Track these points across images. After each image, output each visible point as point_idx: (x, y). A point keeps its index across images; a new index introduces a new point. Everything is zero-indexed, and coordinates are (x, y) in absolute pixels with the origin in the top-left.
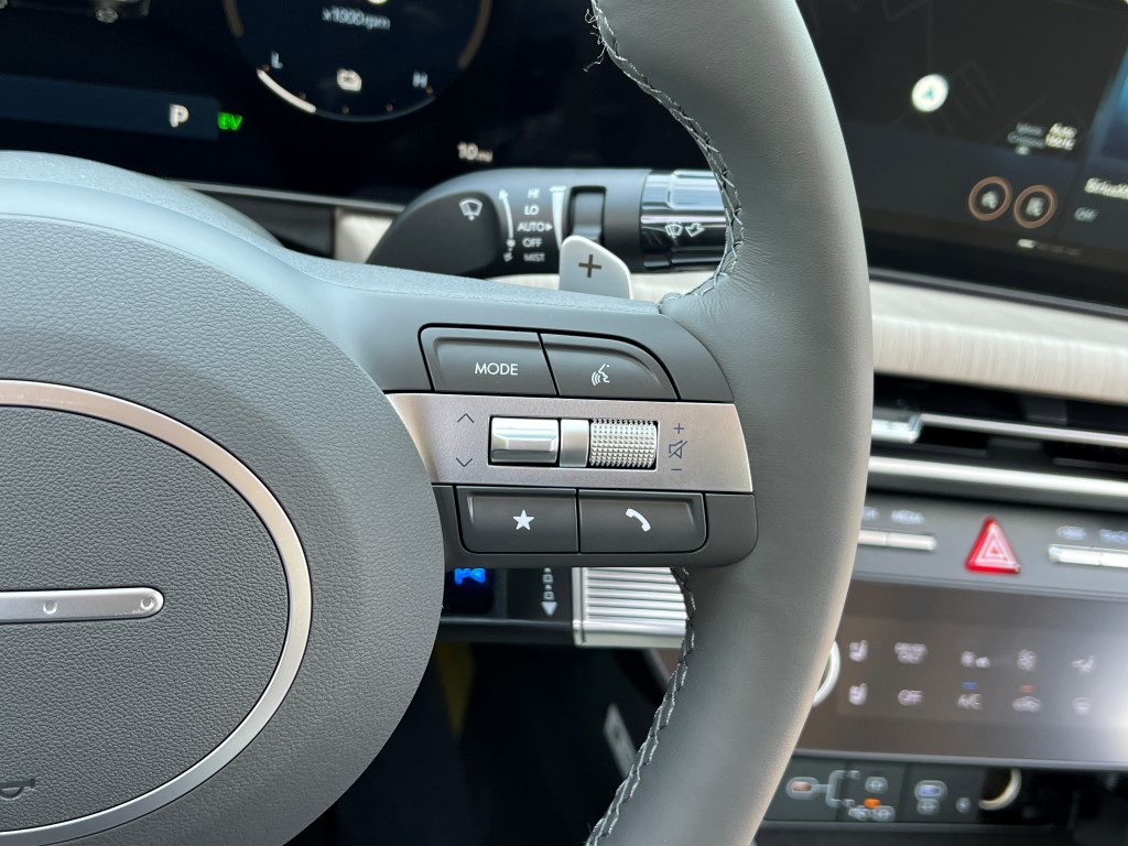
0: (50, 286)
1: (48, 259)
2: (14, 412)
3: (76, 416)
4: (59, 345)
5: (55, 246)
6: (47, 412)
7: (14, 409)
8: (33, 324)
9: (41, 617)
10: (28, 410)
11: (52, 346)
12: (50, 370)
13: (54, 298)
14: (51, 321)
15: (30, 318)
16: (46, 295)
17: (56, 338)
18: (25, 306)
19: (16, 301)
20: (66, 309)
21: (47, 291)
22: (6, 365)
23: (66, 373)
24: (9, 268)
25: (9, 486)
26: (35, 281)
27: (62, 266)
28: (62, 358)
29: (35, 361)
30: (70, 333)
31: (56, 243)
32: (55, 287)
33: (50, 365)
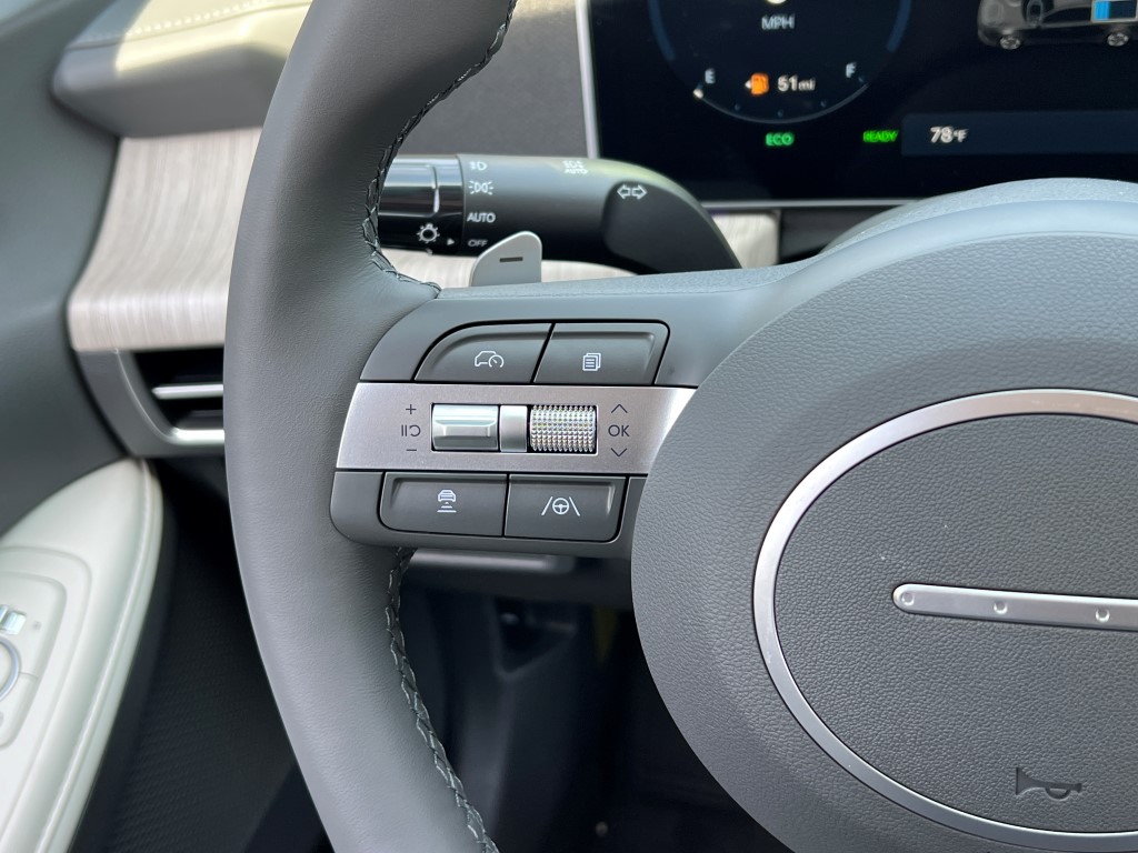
0: (1104, 298)
1: (1101, 272)
2: (1070, 421)
3: (1131, 426)
4: (1114, 355)
5: (1108, 259)
6: (1102, 421)
7: (1070, 417)
8: (1088, 335)
9: (1093, 623)
10: (1083, 419)
11: (1108, 356)
12: (1106, 380)
13: (1108, 309)
14: (1106, 331)
15: (1086, 329)
16: (1101, 306)
17: (1111, 348)
18: (1082, 318)
19: (1072, 313)
20: (1121, 320)
21: (1101, 302)
22: (1063, 375)
23: (1121, 383)
24: (1064, 282)
25: (1065, 492)
26: (1089, 293)
27: (1115, 278)
28: (1118, 367)
29: (1092, 370)
30: (1125, 342)
31: (1108, 255)
32: (1109, 299)
33: (1105, 375)
